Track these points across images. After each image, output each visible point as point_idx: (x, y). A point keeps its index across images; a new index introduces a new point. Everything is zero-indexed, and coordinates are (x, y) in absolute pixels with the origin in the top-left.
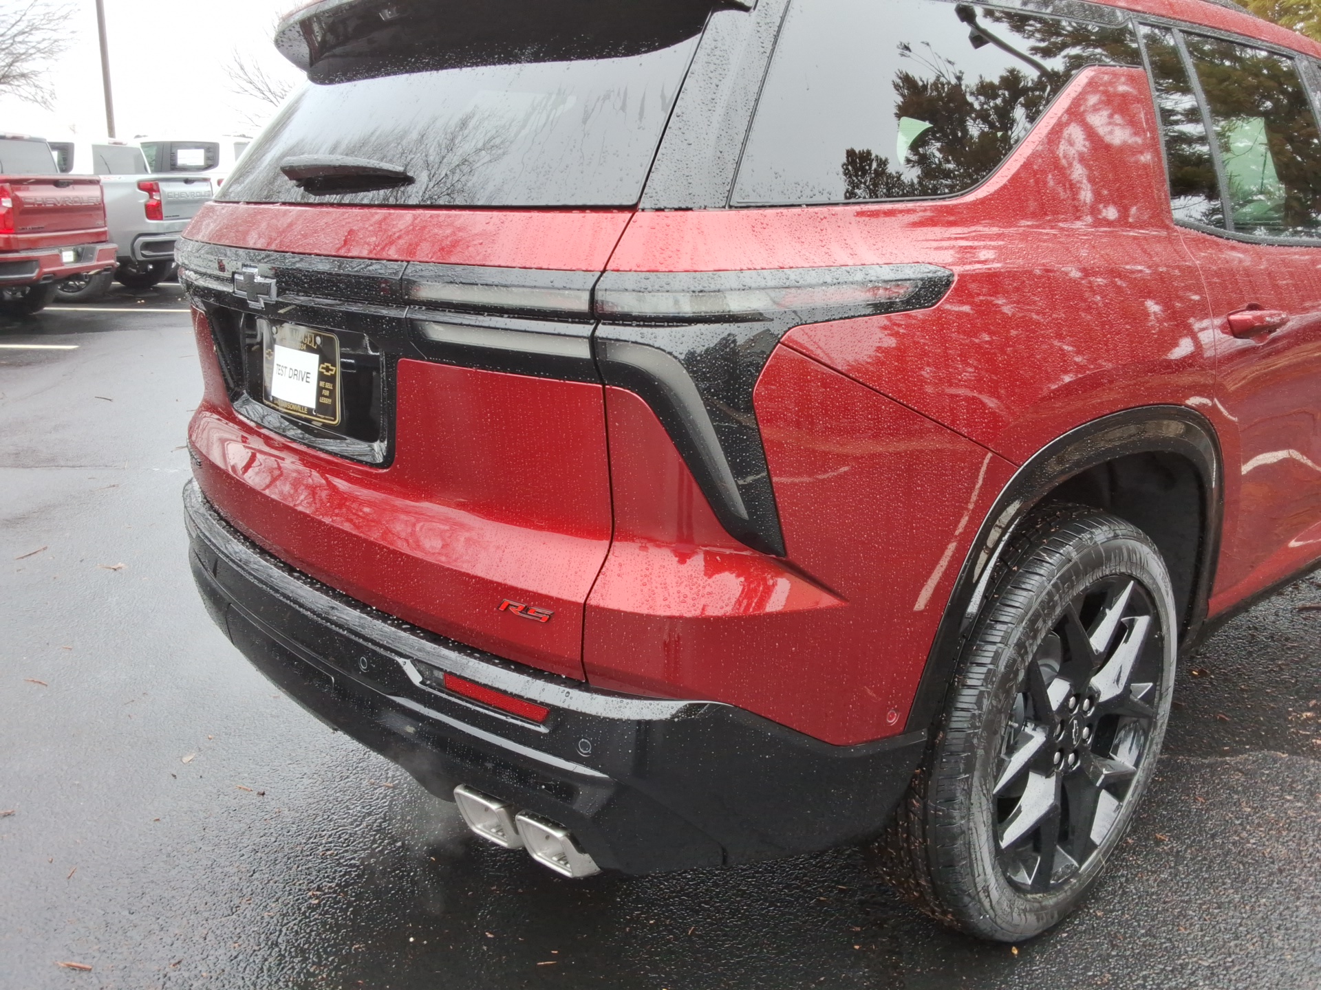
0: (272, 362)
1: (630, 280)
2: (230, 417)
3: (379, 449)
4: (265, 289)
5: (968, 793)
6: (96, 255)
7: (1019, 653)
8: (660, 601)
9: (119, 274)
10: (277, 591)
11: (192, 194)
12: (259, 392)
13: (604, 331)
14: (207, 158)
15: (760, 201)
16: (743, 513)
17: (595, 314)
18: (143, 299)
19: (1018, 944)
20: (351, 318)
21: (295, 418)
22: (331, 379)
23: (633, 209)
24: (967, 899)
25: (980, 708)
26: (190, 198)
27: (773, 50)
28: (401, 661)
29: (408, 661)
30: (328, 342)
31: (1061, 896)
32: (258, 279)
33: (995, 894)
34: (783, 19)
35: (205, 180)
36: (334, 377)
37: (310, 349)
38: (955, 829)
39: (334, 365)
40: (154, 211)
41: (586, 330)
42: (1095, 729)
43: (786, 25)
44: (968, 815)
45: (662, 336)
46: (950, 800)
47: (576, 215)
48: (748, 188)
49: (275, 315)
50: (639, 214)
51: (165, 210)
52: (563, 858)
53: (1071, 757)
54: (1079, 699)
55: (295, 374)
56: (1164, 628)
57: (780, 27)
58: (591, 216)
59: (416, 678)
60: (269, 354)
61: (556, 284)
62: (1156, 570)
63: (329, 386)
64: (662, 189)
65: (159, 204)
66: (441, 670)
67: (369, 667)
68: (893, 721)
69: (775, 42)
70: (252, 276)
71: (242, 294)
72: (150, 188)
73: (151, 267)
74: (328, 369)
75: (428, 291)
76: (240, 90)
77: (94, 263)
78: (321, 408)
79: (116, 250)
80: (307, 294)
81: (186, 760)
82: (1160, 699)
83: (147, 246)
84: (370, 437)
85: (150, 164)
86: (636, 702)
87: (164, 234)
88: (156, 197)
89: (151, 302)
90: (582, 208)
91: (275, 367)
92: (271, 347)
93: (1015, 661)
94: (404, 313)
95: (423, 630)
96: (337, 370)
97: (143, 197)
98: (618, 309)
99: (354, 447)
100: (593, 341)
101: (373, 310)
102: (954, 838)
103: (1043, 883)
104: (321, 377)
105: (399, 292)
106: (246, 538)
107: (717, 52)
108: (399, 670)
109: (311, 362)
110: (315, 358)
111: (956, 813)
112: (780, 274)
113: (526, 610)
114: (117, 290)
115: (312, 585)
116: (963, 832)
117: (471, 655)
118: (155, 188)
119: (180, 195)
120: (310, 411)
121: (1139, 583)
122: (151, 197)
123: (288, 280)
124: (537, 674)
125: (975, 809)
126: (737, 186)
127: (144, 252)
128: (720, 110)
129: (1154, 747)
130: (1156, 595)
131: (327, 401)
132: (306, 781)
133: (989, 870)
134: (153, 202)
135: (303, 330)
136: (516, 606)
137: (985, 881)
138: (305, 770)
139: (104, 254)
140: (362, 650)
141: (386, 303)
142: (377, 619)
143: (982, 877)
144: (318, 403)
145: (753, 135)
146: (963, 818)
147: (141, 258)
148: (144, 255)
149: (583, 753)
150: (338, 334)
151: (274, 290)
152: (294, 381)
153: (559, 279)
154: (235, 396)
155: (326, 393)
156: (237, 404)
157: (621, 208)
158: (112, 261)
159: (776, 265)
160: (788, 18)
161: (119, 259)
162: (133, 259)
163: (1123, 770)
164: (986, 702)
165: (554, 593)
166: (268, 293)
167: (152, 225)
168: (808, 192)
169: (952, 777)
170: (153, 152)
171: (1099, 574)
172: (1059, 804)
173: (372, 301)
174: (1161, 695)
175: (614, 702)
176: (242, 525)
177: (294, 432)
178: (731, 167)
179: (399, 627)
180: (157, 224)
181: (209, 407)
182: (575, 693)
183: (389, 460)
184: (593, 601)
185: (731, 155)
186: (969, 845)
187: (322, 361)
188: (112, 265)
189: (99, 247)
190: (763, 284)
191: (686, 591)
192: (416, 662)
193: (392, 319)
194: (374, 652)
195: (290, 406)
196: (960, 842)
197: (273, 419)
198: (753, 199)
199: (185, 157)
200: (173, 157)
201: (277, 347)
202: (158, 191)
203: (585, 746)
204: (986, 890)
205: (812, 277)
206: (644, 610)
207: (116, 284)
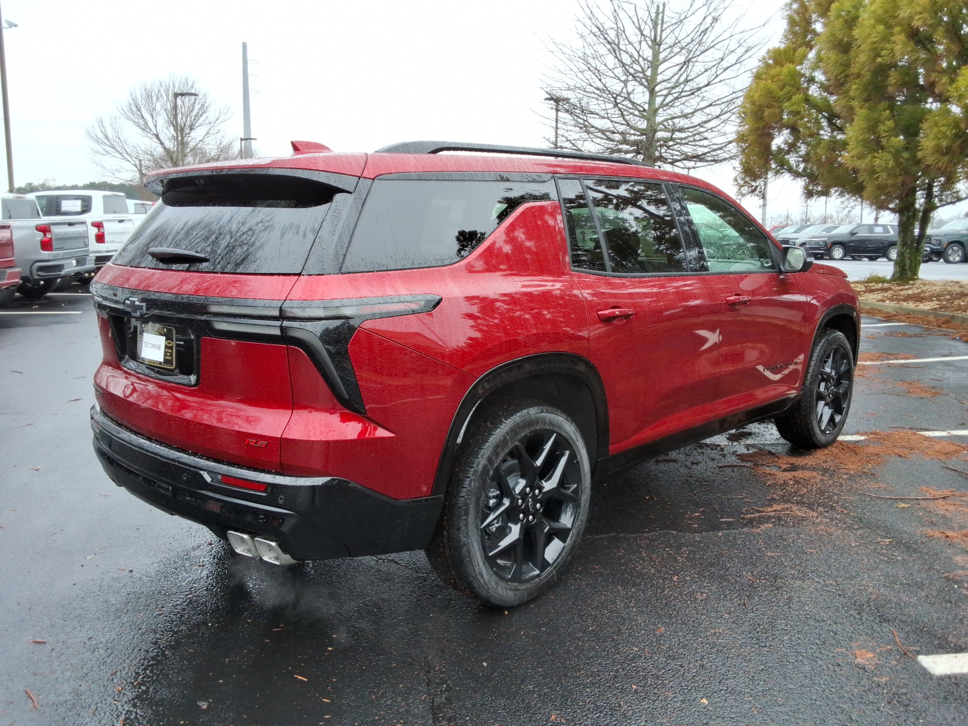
0: (142, 341)
1: (295, 304)
2: (118, 367)
3: (193, 378)
4: (140, 308)
5: (467, 526)
6: (6, 277)
7: (489, 462)
8: (312, 434)
9: (20, 288)
10: (143, 449)
11: (73, 232)
12: (135, 356)
13: (286, 323)
14: (83, 206)
15: (355, 270)
16: (347, 397)
17: (282, 316)
18: (37, 305)
19: (508, 608)
20: (180, 320)
21: (152, 366)
22: (171, 348)
23: (299, 275)
24: (471, 578)
25: (470, 486)
26: (72, 236)
27: (361, 210)
28: (202, 472)
29: (205, 473)
30: (170, 331)
31: (528, 585)
32: (137, 303)
33: (486, 577)
34: (367, 196)
35: (83, 223)
36: (172, 346)
37: (161, 334)
38: (462, 543)
39: (172, 341)
40: (46, 245)
41: (278, 323)
42: (544, 504)
43: (369, 198)
44: (467, 536)
45: (308, 325)
46: (459, 529)
47: (276, 277)
48: (349, 265)
49: (145, 320)
50: (301, 277)
51: (55, 244)
52: (277, 558)
53: (531, 517)
54: (533, 489)
55: (154, 346)
56: (579, 457)
57: (365, 199)
58: (282, 278)
59: (208, 479)
60: (141, 337)
61: (266, 305)
62: (570, 429)
63: (170, 351)
64: (312, 267)
65: (51, 239)
66: (219, 474)
67: (188, 478)
68: (425, 489)
69: (362, 207)
70: (134, 302)
71: (129, 310)
72: (44, 229)
73: (42, 283)
74: (169, 343)
75: (214, 309)
76: (105, 153)
77: (6, 282)
78: (166, 361)
79: (20, 272)
80: (160, 309)
81: (88, 558)
82: (582, 493)
83: (41, 269)
84: (189, 373)
85: (42, 210)
86: (303, 479)
87: (53, 260)
88: (49, 236)
89: (43, 307)
90: (279, 274)
91: (144, 344)
92: (142, 333)
93: (487, 466)
94: (204, 318)
95: (212, 458)
96: (173, 344)
97: (40, 236)
98: (291, 315)
99: (182, 379)
100: (282, 328)
101: (192, 317)
102: (462, 547)
103: (517, 578)
104: (166, 347)
105: (202, 309)
106: (127, 428)
107: (337, 211)
108: (201, 476)
109: (161, 341)
110: (164, 338)
111: (461, 536)
112: (360, 300)
113: (256, 443)
114: (18, 299)
115: (161, 445)
116: (465, 544)
117: (234, 467)
118: (48, 229)
119: (65, 233)
120: (160, 363)
121: (559, 435)
122: (45, 235)
123: (151, 303)
124: (262, 471)
125: (470, 534)
126: (345, 265)
127: (39, 273)
128: (337, 235)
129: (581, 517)
130: (570, 440)
131: (169, 358)
132: (155, 565)
133: (481, 564)
134: (45, 239)
135: (158, 326)
136: (252, 441)
137: (480, 569)
138: (155, 560)
139: (12, 276)
140: (184, 470)
141: (196, 313)
142: (192, 455)
143: (477, 567)
144: (164, 359)
145: (352, 244)
146: (465, 537)
147: (36, 277)
148: (39, 275)
149: (281, 502)
150: (175, 327)
151: (145, 308)
152: (153, 349)
153: (267, 303)
154: (121, 359)
155: (169, 354)
156: (122, 363)
157: (295, 275)
158: (17, 280)
159: (359, 296)
160: (370, 195)
161: (22, 278)
162: (31, 278)
163: (564, 526)
164: (473, 483)
165: (268, 434)
166: (142, 309)
167: (45, 254)
168: (377, 266)
169: (459, 518)
170: (44, 202)
171: (533, 429)
172: (522, 538)
173: (190, 313)
174: (582, 491)
175: (293, 479)
176: (125, 422)
177: (153, 374)
178: (342, 257)
179: (201, 458)
180: (49, 254)
181: (106, 363)
182: (277, 477)
183: (197, 384)
184: (284, 436)
185: (341, 253)
186: (469, 551)
187: (167, 340)
188: (17, 282)
189: (9, 271)
190: (351, 304)
191: (324, 430)
192: (209, 472)
193: (198, 321)
194: (190, 470)
195: (150, 361)
196: (464, 549)
197: (143, 369)
198: (351, 269)
199: (66, 206)
200: (58, 206)
201: (145, 334)
202: (50, 231)
203: (281, 499)
204: (481, 574)
205: (374, 301)
206: (305, 438)
207: (17, 294)
